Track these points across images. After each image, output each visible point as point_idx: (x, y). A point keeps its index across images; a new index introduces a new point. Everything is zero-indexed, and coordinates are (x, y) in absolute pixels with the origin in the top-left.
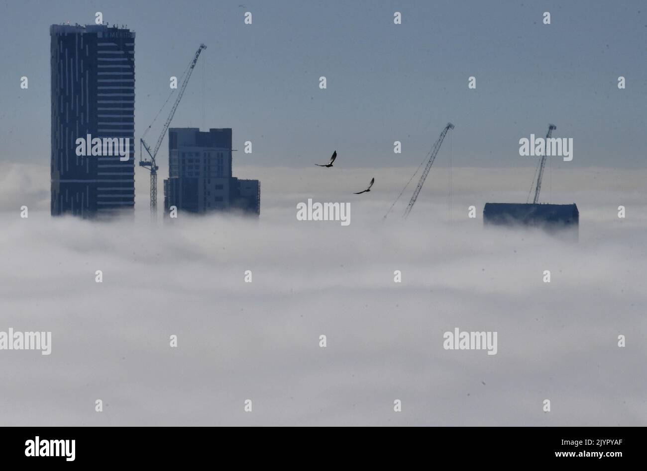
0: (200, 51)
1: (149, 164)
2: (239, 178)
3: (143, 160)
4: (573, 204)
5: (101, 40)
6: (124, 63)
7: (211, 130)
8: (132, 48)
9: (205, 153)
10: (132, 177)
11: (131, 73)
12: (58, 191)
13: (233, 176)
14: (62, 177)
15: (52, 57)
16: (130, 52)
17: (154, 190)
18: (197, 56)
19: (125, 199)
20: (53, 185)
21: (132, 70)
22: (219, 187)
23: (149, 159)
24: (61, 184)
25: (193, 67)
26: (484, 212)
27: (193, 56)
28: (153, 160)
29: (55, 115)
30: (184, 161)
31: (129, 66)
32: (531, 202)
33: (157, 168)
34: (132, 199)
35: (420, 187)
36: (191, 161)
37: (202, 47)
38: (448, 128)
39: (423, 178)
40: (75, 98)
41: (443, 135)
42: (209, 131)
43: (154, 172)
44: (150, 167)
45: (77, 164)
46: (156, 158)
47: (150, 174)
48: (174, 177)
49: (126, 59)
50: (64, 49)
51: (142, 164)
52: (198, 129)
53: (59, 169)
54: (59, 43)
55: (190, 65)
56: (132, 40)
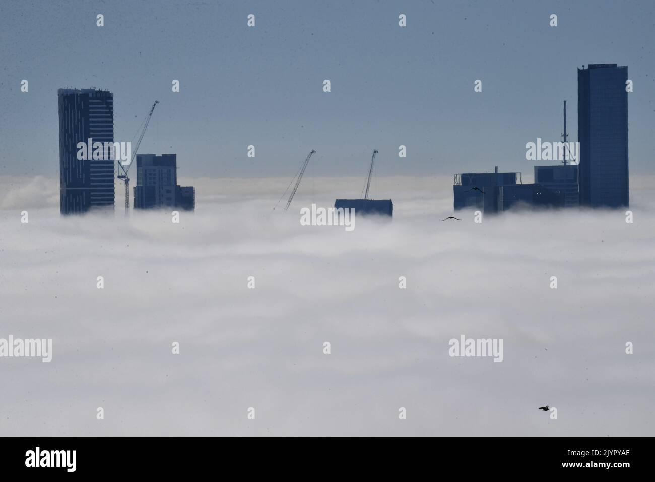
0: (155, 105)
1: (124, 177)
2: (181, 186)
3: (120, 175)
4: (389, 199)
5: (91, 98)
6: (106, 113)
7: (163, 155)
8: (112, 103)
9: (159, 171)
10: (113, 186)
11: (111, 120)
12: (65, 195)
13: (178, 184)
14: (67, 186)
15: (60, 109)
16: (111, 106)
17: (127, 193)
18: (153, 108)
19: (108, 200)
20: (61, 191)
21: (112, 117)
22: (169, 191)
23: (124, 174)
24: (67, 190)
25: (151, 115)
26: (335, 205)
27: (151, 108)
28: (127, 175)
29: (62, 146)
30: (146, 175)
31: (110, 115)
32: (363, 198)
33: (129, 180)
34: (113, 200)
35: (295, 190)
36: (150, 175)
37: (157, 102)
38: (312, 152)
39: (297, 185)
40: (75, 135)
41: (309, 157)
42: (161, 156)
43: (127, 182)
44: (124, 180)
45: (77, 177)
46: (128, 174)
47: (124, 184)
48: (139, 185)
49: (108, 111)
50: (67, 105)
51: (119, 177)
52: (155, 155)
53: (66, 181)
54: (64, 101)
55: (149, 114)
56: (112, 98)
